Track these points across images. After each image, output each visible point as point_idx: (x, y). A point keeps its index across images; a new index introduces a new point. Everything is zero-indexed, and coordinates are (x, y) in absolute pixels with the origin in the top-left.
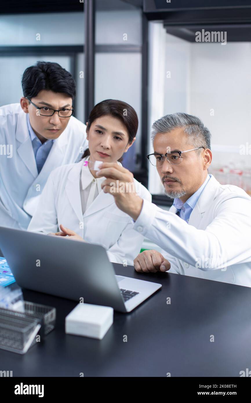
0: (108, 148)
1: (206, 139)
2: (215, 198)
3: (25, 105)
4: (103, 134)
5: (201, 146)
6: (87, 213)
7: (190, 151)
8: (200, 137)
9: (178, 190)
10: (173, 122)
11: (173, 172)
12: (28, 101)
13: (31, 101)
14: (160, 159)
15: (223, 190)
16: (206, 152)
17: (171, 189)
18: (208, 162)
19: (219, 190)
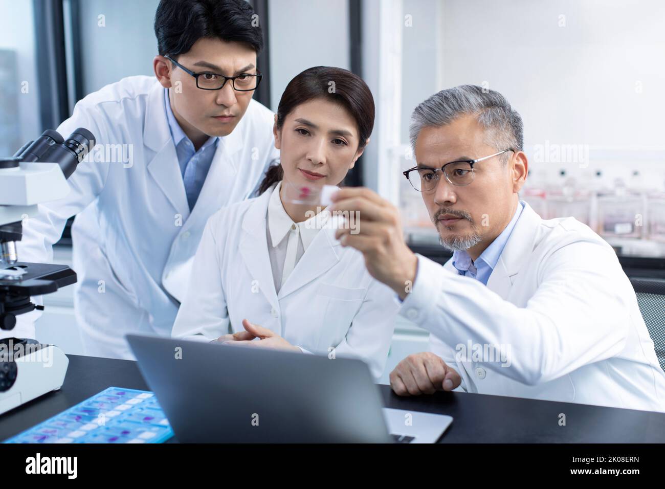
0: (321, 163)
1: (516, 133)
2: (536, 246)
3: (164, 73)
4: (310, 135)
5: (509, 148)
6: (284, 291)
7: (489, 159)
8: (507, 131)
9: (466, 234)
10: (454, 102)
11: (457, 201)
12: (169, 63)
13: (177, 62)
14: (430, 178)
15: (551, 229)
16: (517, 159)
17: (453, 233)
18: (520, 177)
19: (542, 230)
